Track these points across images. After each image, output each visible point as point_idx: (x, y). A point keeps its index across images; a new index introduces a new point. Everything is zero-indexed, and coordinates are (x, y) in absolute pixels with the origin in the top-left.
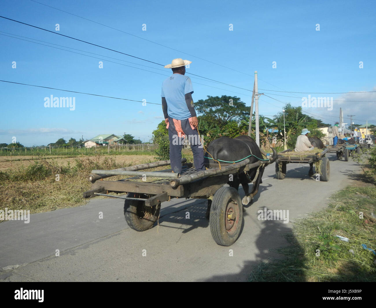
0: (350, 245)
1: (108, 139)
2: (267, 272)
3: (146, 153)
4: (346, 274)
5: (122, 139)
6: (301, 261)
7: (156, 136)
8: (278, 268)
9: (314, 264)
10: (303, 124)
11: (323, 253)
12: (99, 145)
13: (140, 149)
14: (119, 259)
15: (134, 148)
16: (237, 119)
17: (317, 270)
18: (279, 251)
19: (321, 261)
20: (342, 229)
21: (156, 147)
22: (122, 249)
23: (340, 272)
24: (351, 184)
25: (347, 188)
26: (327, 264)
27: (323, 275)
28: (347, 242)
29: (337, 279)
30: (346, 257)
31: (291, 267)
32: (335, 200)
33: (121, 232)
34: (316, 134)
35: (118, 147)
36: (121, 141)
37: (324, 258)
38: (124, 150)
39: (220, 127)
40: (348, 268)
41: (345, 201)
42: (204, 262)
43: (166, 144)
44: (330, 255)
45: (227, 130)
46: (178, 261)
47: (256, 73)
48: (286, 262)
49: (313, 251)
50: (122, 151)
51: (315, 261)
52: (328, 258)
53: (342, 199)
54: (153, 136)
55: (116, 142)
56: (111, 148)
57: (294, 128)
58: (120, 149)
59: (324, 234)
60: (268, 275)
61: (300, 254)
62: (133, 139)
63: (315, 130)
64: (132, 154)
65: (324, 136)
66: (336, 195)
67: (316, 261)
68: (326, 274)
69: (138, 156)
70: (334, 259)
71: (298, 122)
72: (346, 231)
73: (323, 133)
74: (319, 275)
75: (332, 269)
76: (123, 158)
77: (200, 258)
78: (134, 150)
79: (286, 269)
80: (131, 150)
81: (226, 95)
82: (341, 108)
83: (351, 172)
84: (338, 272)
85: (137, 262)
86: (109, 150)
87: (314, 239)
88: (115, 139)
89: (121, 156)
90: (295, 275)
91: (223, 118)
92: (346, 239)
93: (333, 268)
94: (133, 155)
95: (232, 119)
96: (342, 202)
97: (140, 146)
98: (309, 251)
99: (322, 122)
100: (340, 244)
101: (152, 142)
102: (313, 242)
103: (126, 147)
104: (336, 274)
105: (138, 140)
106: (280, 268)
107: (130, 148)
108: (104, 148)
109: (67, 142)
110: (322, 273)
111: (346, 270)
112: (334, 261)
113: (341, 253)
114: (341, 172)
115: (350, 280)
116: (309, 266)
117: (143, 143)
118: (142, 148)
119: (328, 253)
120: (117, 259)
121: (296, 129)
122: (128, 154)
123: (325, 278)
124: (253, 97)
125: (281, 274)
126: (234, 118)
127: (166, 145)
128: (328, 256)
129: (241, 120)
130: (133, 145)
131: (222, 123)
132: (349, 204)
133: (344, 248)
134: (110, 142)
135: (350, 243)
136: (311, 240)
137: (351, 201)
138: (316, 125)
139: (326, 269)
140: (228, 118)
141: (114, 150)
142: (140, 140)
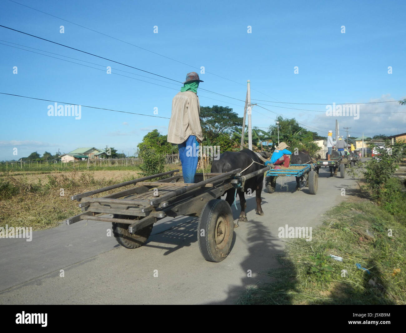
0: (343, 265)
1: (87, 153)
2: (255, 297)
3: (130, 168)
4: (339, 296)
5: (104, 153)
6: (292, 284)
7: (141, 150)
8: (267, 292)
9: (306, 287)
10: (299, 137)
11: (316, 275)
12: (78, 160)
13: (123, 163)
14: (92, 288)
15: (117, 162)
16: (229, 131)
17: (309, 293)
18: (269, 273)
19: (314, 283)
20: (336, 248)
21: (141, 162)
22: (97, 276)
23: (333, 296)
24: (346, 200)
25: (342, 203)
26: (319, 286)
27: (315, 298)
28: (341, 262)
29: (329, 302)
30: (339, 278)
31: (282, 291)
32: (329, 217)
33: (96, 257)
34: (311, 147)
35: (99, 162)
36: (103, 155)
37: (317, 280)
38: (106, 165)
39: (211, 140)
40: (341, 290)
41: (340, 217)
42: (188, 288)
43: (151, 158)
44: (322, 276)
45: (219, 143)
46: (159, 288)
47: (249, 82)
48: (276, 286)
49: (305, 272)
50: (103, 165)
51: (306, 284)
52: (321, 279)
53: (337, 216)
54: (138, 149)
55: (96, 156)
56: (91, 162)
57: (288, 141)
58: (101, 164)
59: (317, 254)
60: (257, 301)
61: (292, 276)
62: (116, 152)
63: (310, 143)
64: (115, 169)
65: (320, 149)
66: (330, 212)
67: (308, 284)
68: (318, 297)
69: (122, 172)
70: (326, 281)
71: (293, 135)
72: (340, 250)
73: (319, 146)
74: (310, 299)
75: (325, 292)
76: (105, 173)
77: (184, 284)
78: (116, 165)
79: (276, 293)
80: (114, 165)
81: (217, 106)
82: (336, 120)
83: (347, 187)
84: (330, 295)
85: (113, 290)
86: (88, 165)
87: (307, 259)
88: (96, 153)
89: (103, 171)
90: (285, 299)
91: (214, 130)
92: (340, 259)
93: (325, 290)
94: (116, 171)
95: (224, 131)
96: (336, 219)
97: (123, 160)
98: (301, 273)
99: (318, 135)
100: (334, 264)
101: (137, 156)
102: (306, 262)
103: (108, 162)
104: (328, 297)
105: (122, 154)
106: (270, 292)
107: (113, 163)
108: (84, 162)
109: (41, 157)
110: (314, 297)
111: (339, 292)
112: (327, 283)
113: (334, 274)
114: (336, 187)
115: (343, 303)
116: (300, 289)
117: (127, 158)
118: (125, 162)
119: (320, 275)
120: (90, 288)
121: (291, 141)
122: (110, 169)
123: (317, 302)
124: (246, 108)
125: (271, 299)
126: (226, 130)
127: (150, 160)
128: (320, 277)
129: (233, 132)
130: (116, 160)
131: (214, 135)
132: (344, 220)
133: (338, 269)
134: (90, 156)
135: (344, 262)
136: (303, 261)
137: (345, 217)
138: (312, 137)
139: (319, 292)
140: (220, 130)
141: (95, 165)
142: (124, 154)
